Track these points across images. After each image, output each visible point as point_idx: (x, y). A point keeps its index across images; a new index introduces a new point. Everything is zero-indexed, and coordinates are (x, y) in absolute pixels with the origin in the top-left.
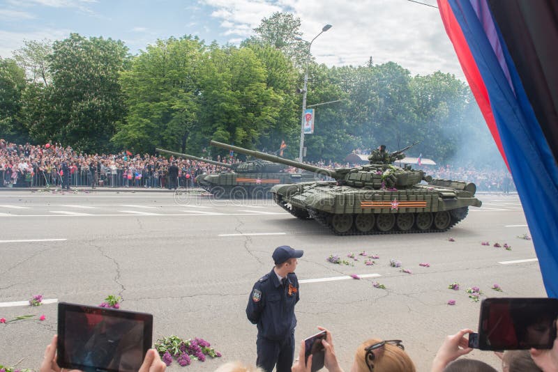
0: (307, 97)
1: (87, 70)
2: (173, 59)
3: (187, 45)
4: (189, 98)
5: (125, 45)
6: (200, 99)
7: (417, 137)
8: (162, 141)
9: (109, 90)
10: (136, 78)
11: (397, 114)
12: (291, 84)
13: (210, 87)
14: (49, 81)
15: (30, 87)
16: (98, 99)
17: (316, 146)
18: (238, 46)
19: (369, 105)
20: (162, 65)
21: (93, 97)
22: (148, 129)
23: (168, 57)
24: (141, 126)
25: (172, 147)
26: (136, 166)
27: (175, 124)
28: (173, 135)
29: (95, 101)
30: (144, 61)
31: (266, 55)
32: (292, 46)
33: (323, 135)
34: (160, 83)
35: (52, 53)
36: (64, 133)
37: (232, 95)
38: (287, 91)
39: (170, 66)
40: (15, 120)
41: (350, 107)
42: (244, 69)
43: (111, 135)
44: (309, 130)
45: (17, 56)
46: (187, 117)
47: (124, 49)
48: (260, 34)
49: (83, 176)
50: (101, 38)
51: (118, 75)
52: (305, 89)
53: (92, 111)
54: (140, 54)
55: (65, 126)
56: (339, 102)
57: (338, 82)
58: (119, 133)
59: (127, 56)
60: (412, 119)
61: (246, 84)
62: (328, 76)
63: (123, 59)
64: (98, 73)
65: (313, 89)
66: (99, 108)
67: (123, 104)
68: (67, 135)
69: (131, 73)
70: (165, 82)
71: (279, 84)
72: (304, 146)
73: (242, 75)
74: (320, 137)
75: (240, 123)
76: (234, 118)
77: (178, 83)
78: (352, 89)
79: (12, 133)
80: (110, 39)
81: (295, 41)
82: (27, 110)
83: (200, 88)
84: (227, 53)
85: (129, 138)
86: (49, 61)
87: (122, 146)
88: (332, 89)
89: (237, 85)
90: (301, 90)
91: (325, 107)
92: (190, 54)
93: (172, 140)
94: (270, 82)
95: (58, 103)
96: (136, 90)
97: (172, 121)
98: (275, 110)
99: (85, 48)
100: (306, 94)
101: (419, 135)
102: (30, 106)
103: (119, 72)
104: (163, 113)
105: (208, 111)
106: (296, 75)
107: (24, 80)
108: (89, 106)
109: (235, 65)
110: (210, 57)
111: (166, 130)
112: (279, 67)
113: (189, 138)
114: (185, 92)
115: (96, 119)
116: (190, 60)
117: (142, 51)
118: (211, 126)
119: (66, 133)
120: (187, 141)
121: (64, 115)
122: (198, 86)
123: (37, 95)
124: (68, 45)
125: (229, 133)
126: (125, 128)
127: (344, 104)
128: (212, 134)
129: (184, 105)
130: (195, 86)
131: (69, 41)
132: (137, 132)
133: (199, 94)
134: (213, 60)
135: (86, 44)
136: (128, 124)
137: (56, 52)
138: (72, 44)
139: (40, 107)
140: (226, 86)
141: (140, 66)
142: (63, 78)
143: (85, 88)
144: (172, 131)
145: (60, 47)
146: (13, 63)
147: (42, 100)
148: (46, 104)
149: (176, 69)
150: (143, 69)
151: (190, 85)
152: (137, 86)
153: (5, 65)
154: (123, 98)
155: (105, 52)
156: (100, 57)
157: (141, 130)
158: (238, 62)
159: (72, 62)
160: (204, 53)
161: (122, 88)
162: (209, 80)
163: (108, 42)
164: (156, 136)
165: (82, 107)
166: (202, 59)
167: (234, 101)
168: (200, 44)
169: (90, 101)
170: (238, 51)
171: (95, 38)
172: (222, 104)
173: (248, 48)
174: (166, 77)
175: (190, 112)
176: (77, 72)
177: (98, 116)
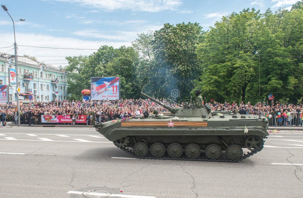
1: (175, 47)
2: (235, 29)
3: (245, 17)
4: (248, 57)
5: (199, 25)
6: (256, 57)
8: (227, 91)
9: (189, 59)
10: (208, 48)
13: (265, 46)
14: (152, 57)
15: (141, 63)
16: (182, 66)
20: (226, 35)
21: (179, 65)
22: (217, 83)
23: (231, 28)
24: (212, 81)
25: (235, 96)
27: (236, 78)
28: (235, 86)
29: (180, 67)
30: (213, 34)
34: (225, 49)
35: (153, 39)
36: (161, 90)
37: (284, 51)
39: (233, 35)
40: (133, 84)
42: (295, 27)
43: (190, 90)
45: (134, 44)
46: (246, 72)
47: (199, 28)
50: (183, 23)
51: (195, 48)
53: (178, 74)
54: (210, 30)
55: (162, 86)
58: (196, 88)
59: (201, 33)
61: (298, 39)
63: (198, 36)
64: (182, 48)
66: (182, 72)
67: (198, 67)
68: (163, 91)
69: (204, 44)
70: (228, 48)
73: (292, 33)
75: (292, 73)
76: (286, 69)
77: (239, 47)
79: (132, 93)
80: (189, 23)
82: (140, 78)
83: (256, 48)
84: (279, 16)
85: (203, 90)
86: (152, 45)
89: (289, 42)
92: (248, 23)
93: (234, 90)
95: (158, 71)
96: (208, 56)
97: (234, 77)
102: (141, 75)
103: (196, 45)
104: (228, 70)
105: (263, 66)
107: (138, 59)
108: (177, 71)
109: (287, 24)
111: (230, 83)
113: (248, 88)
114: (244, 53)
115: (181, 80)
116: (248, 28)
117: (211, 27)
118: (266, 77)
120: (246, 90)
121: (161, 78)
122: (255, 47)
123: (145, 68)
124: (163, 32)
125: (281, 82)
126: (200, 84)
128: (266, 83)
129: (244, 63)
130: (252, 47)
131: (164, 29)
132: (209, 86)
133: (256, 53)
134: (267, 24)
135: (174, 29)
136: (202, 81)
137: (156, 38)
138: (165, 31)
139: (147, 75)
140: (279, 44)
141: (210, 39)
142: (160, 55)
143: (174, 59)
144: (234, 83)
145: (158, 34)
146: (132, 49)
147: (148, 70)
148: (150, 72)
149: (237, 36)
150: (213, 41)
151: (248, 47)
152: (208, 53)
153: (127, 51)
154: (199, 63)
155: (186, 32)
156: (183, 36)
157: (211, 84)
158: (289, 22)
159: (166, 43)
160: (259, 20)
161: (198, 56)
162: (264, 41)
163: (188, 25)
164: (222, 88)
165: (172, 72)
166: (258, 25)
167: (287, 55)
168: (256, 14)
169: (177, 67)
170: (289, 14)
171: (180, 24)
172: (276, 58)
173: (298, 9)
174: (230, 44)
175: (249, 68)
176: (169, 49)
177: (182, 77)
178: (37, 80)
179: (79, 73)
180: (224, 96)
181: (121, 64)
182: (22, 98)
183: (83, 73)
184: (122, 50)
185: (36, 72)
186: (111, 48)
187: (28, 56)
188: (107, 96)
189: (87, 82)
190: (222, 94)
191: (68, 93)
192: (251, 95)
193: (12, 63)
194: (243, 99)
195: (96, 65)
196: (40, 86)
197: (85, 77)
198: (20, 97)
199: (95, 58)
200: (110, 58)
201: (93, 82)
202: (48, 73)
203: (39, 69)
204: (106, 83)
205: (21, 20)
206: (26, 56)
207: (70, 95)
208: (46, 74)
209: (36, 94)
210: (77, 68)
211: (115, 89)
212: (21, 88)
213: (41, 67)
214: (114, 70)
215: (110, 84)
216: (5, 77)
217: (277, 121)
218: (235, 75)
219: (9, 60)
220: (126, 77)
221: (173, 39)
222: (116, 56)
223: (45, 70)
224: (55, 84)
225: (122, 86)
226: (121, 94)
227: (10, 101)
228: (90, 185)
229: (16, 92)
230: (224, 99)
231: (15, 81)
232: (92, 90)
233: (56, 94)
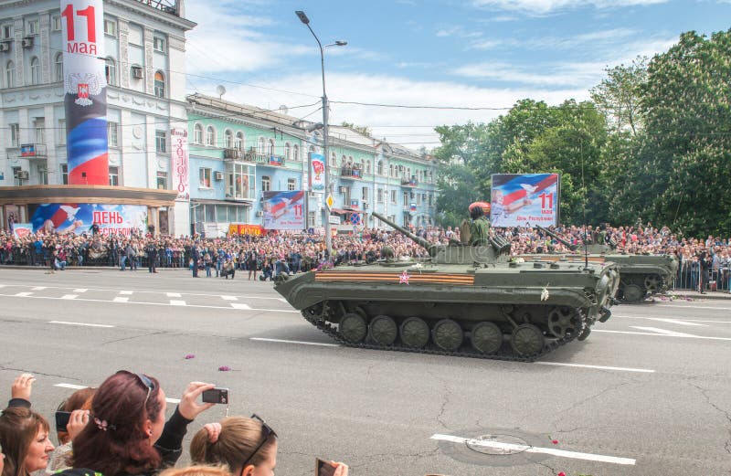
1: (697, 100)
14: (640, 126)
15: (612, 140)
16: (713, 146)
21: (704, 145)
29: (709, 151)
35: (646, 81)
36: (659, 206)
40: (592, 191)
45: (596, 96)
49: (684, 273)
53: (702, 168)
55: (660, 195)
64: (716, 102)
66: (713, 161)
68: (662, 209)
79: (587, 211)
82: (608, 175)
86: (641, 96)
95: (651, 160)
102: (611, 168)
107: (604, 131)
108: (698, 160)
115: (709, 180)
119: (662, 206)
121: (659, 177)
123: (622, 151)
124: (674, 58)
137: (652, 77)
139: (625, 169)
142: (658, 120)
143: (693, 131)
146: (590, 107)
147: (628, 157)
148: (634, 163)
153: (580, 112)
156: (723, 69)
159: (675, 90)
165: (687, 162)
169: (699, 151)
176: (682, 106)
177: (712, 173)
178: (371, 179)
179: (466, 163)
181: (564, 143)
182: (337, 220)
183: (474, 165)
184: (566, 109)
185: (368, 162)
186: (542, 106)
187: (352, 126)
188: (527, 218)
189: (482, 184)
191: (439, 210)
193: (317, 140)
195: (504, 147)
196: (376, 193)
197: (477, 173)
198: (333, 219)
199: (502, 129)
200: (538, 128)
201: (496, 184)
202: (395, 164)
203: (375, 155)
204: (526, 187)
205: (339, 44)
206: (346, 126)
207: (443, 215)
208: (391, 166)
209: (367, 211)
210: (460, 153)
211: (547, 200)
212: (334, 198)
213: (380, 150)
214: (547, 158)
215: (536, 191)
216: (302, 172)
219: (311, 136)
220: (574, 173)
221: (696, 76)
222: (553, 123)
223: (388, 157)
224: (410, 189)
225: (563, 195)
226: (562, 215)
227: (310, 226)
228: (482, 424)
229: (324, 206)
231: (322, 182)
232: (493, 204)
233: (412, 213)
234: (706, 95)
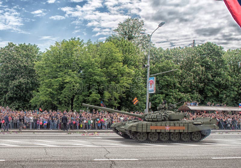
0: (150, 69)
1: (17, 63)
2: (65, 53)
3: (73, 44)
4: (75, 75)
5: (37, 47)
6: (81, 75)
7: (232, 92)
8: (60, 101)
9: (29, 73)
10: (44, 65)
11: (215, 77)
12: (138, 62)
13: (87, 67)
16: (23, 78)
17: (157, 101)
18: (104, 42)
19: (194, 72)
20: (59, 57)
21: (20, 78)
22: (51, 95)
23: (62, 51)
24: (47, 93)
25: (65, 105)
26: (44, 117)
27: (66, 91)
28: (66, 98)
29: (22, 80)
30: (48, 55)
31: (122, 46)
32: (139, 38)
33: (162, 93)
34: (57, 67)
36: (5, 99)
37: (101, 71)
38: (137, 67)
39: (63, 57)
41: (180, 74)
42: (108, 55)
43: (30, 99)
44: (152, 91)
46: (74, 86)
47: (37, 49)
48: (117, 33)
49: (14, 123)
50: (25, 44)
51: (34, 64)
52: (148, 64)
53: (20, 86)
54: (46, 51)
55: (5, 95)
56: (172, 71)
57: (171, 58)
58: (34, 97)
59: (39, 53)
60: (227, 80)
61: (110, 64)
62: (164, 54)
63: (37, 55)
64: (23, 64)
65: (154, 64)
66: (23, 84)
67: (36, 80)
69: (41, 62)
70: (60, 67)
71: (131, 62)
72: (149, 101)
73: (106, 59)
74: (161, 95)
75: (106, 88)
76: (102, 85)
77: (68, 66)
78: (181, 62)
80: (29, 44)
81: (141, 35)
83: (81, 68)
84: (97, 46)
85: (40, 100)
87: (36, 105)
88: (167, 63)
89: (104, 65)
90: (146, 65)
91: (163, 75)
92: (74, 49)
93: (65, 100)
94: (125, 62)
96: (44, 72)
97: (64, 90)
98: (129, 79)
99: (16, 50)
100: (149, 68)
101: (233, 90)
103: (34, 62)
104: (60, 84)
105: (86, 83)
106: (142, 56)
108: (18, 83)
109: (103, 52)
110: (87, 50)
111: (61, 95)
112: (131, 52)
113: (75, 99)
114: (72, 72)
115: (22, 90)
116: (75, 52)
117: (47, 49)
118: (88, 91)
120: (74, 100)
121: (5, 88)
122: (80, 67)
124: (7, 49)
125: (99, 95)
126: (38, 95)
127: (176, 73)
128: (89, 96)
129: (72, 79)
130: (78, 68)
131: (8, 47)
132: (45, 97)
133: (81, 72)
134: (89, 51)
135: (16, 48)
136: (39, 92)
138: (9, 49)
140: (97, 66)
141: (46, 58)
142: (4, 68)
143: (16, 73)
144: (65, 95)
145: (3, 51)
149: (67, 58)
150: (48, 60)
151: (75, 67)
152: (45, 70)
154: (37, 77)
155: (27, 51)
157: (47, 95)
158: (104, 51)
159: (9, 59)
160: (83, 47)
161: (36, 71)
162: (86, 63)
163: (28, 46)
164: (56, 99)
165: (15, 83)
166: (82, 51)
167: (102, 75)
168: (81, 42)
169: (19, 80)
170: (104, 45)
171: (21, 44)
172: (95, 77)
173: (110, 42)
174: (61, 64)
175: (76, 83)
176: (12, 64)
177: (23, 88)
180: (57, 105)
190: (55, 103)
192: (77, 105)
194: (72, 108)
217: (97, 126)
218: (66, 89)
221: (15, 56)
230: (57, 107)
234: (20, 61)
